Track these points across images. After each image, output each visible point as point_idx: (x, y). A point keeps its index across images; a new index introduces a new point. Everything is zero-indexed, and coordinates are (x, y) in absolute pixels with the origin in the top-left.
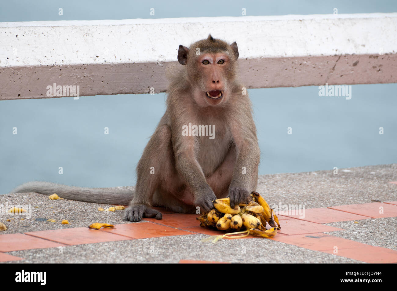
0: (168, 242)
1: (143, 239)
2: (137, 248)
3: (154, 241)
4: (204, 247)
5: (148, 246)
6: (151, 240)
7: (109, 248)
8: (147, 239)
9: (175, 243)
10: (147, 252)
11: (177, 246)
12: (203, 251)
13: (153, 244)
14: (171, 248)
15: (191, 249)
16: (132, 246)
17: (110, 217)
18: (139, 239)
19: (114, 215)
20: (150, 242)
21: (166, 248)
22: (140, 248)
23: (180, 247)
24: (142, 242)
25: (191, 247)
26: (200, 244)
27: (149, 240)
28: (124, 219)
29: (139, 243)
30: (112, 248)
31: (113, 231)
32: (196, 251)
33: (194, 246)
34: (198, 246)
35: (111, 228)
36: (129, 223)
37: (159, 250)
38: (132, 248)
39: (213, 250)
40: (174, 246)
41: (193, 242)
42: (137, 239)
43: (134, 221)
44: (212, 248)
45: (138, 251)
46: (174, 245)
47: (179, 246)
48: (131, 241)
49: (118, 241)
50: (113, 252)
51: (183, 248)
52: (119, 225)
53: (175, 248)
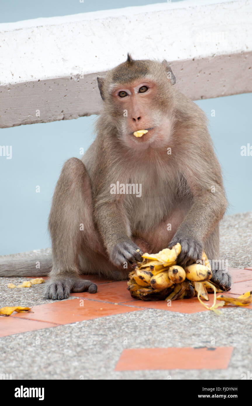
0: (106, 326)
1: (71, 323)
2: (63, 338)
3: (87, 325)
4: (155, 328)
5: (79, 334)
6: (82, 325)
7: (25, 341)
8: (77, 323)
9: (116, 326)
10: (78, 342)
11: (118, 329)
12: (155, 333)
13: (85, 330)
14: (110, 333)
15: (137, 333)
16: (57, 335)
17: (24, 295)
18: (66, 324)
19: (30, 293)
20: (82, 327)
21: (103, 333)
22: (68, 337)
23: (123, 331)
24: (71, 329)
25: (138, 330)
26: (149, 325)
27: (80, 324)
28: (44, 296)
29: (65, 330)
30: (29, 341)
31: (29, 315)
32: (145, 335)
33: (142, 328)
34: (148, 328)
35: (27, 312)
36: (52, 302)
37: (93, 339)
38: (57, 339)
39: (168, 331)
40: (114, 331)
41: (140, 323)
42: (63, 325)
43: (57, 299)
44: (166, 328)
45: (66, 343)
46: (115, 328)
47: (121, 329)
48: (55, 329)
49: (37, 330)
50: (31, 347)
51: (127, 332)
52: (38, 306)
53: (115, 333)
